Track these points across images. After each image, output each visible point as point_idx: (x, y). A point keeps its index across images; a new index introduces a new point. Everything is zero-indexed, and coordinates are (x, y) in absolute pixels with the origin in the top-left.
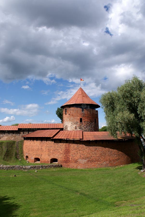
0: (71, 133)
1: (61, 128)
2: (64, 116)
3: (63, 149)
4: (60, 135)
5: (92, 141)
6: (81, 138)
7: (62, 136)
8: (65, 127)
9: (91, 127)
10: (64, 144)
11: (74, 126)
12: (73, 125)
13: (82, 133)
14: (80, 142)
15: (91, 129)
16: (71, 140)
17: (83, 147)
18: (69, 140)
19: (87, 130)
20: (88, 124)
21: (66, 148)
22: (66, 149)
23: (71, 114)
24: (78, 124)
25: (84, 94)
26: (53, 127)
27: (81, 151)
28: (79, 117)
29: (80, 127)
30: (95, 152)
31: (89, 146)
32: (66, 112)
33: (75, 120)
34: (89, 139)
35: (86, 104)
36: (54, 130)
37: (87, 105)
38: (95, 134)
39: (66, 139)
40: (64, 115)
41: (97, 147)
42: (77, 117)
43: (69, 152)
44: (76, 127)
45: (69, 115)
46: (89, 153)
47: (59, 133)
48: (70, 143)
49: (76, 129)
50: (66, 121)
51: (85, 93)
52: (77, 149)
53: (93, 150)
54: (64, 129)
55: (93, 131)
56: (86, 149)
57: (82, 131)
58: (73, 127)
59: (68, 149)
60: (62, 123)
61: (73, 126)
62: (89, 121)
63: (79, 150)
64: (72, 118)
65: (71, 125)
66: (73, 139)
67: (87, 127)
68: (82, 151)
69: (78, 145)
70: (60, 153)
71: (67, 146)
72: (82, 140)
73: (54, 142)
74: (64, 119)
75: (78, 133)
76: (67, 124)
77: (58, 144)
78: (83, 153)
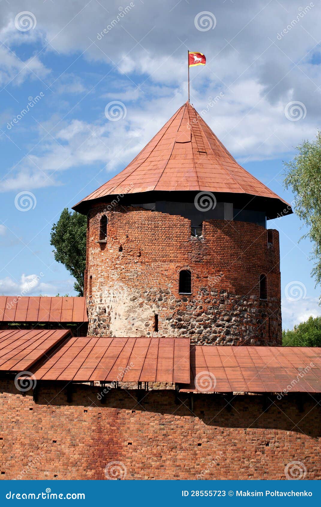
0: (128, 349)
1: (75, 320)
2: (90, 258)
3: (82, 440)
4: (65, 360)
5: (245, 399)
6: (185, 378)
7: (77, 364)
8: (94, 317)
9: (240, 323)
10: (90, 408)
11: (148, 312)
12: (141, 305)
13: (187, 353)
14: (178, 403)
15: (240, 334)
16: (127, 393)
17: (193, 430)
18: (119, 388)
19: (214, 339)
20: (223, 302)
21: (100, 430)
22: (98, 441)
23: (132, 245)
24: (170, 302)
25: (205, 139)
26: (32, 318)
27: (181, 448)
28: (173, 266)
29: (180, 320)
30: (258, 461)
31: (226, 426)
32: (103, 235)
33: (154, 282)
34: (225, 389)
35: (215, 193)
36: (34, 332)
37: (222, 197)
38: (260, 357)
39: (99, 385)
40: (93, 251)
41: (270, 433)
42: (165, 266)
43: (116, 453)
44: (156, 316)
45: (121, 249)
46: (226, 467)
47: (63, 349)
48: (122, 405)
49: (156, 330)
50: (102, 284)
51: (210, 134)
52: (160, 438)
53: (250, 447)
54: (92, 326)
55: (247, 344)
56: (210, 439)
57: (187, 342)
58: (142, 320)
59: (111, 440)
60: (82, 295)
61: (139, 310)
62: (228, 285)
63: (172, 448)
64: (139, 268)
65: (131, 310)
66: (140, 383)
67: (214, 320)
68: (186, 450)
69: (168, 417)
70: (64, 460)
71: (105, 423)
72: (188, 391)
73: (36, 400)
74: (91, 272)
75: (167, 351)
76: (107, 302)
77: (54, 408)
78: (192, 465)
